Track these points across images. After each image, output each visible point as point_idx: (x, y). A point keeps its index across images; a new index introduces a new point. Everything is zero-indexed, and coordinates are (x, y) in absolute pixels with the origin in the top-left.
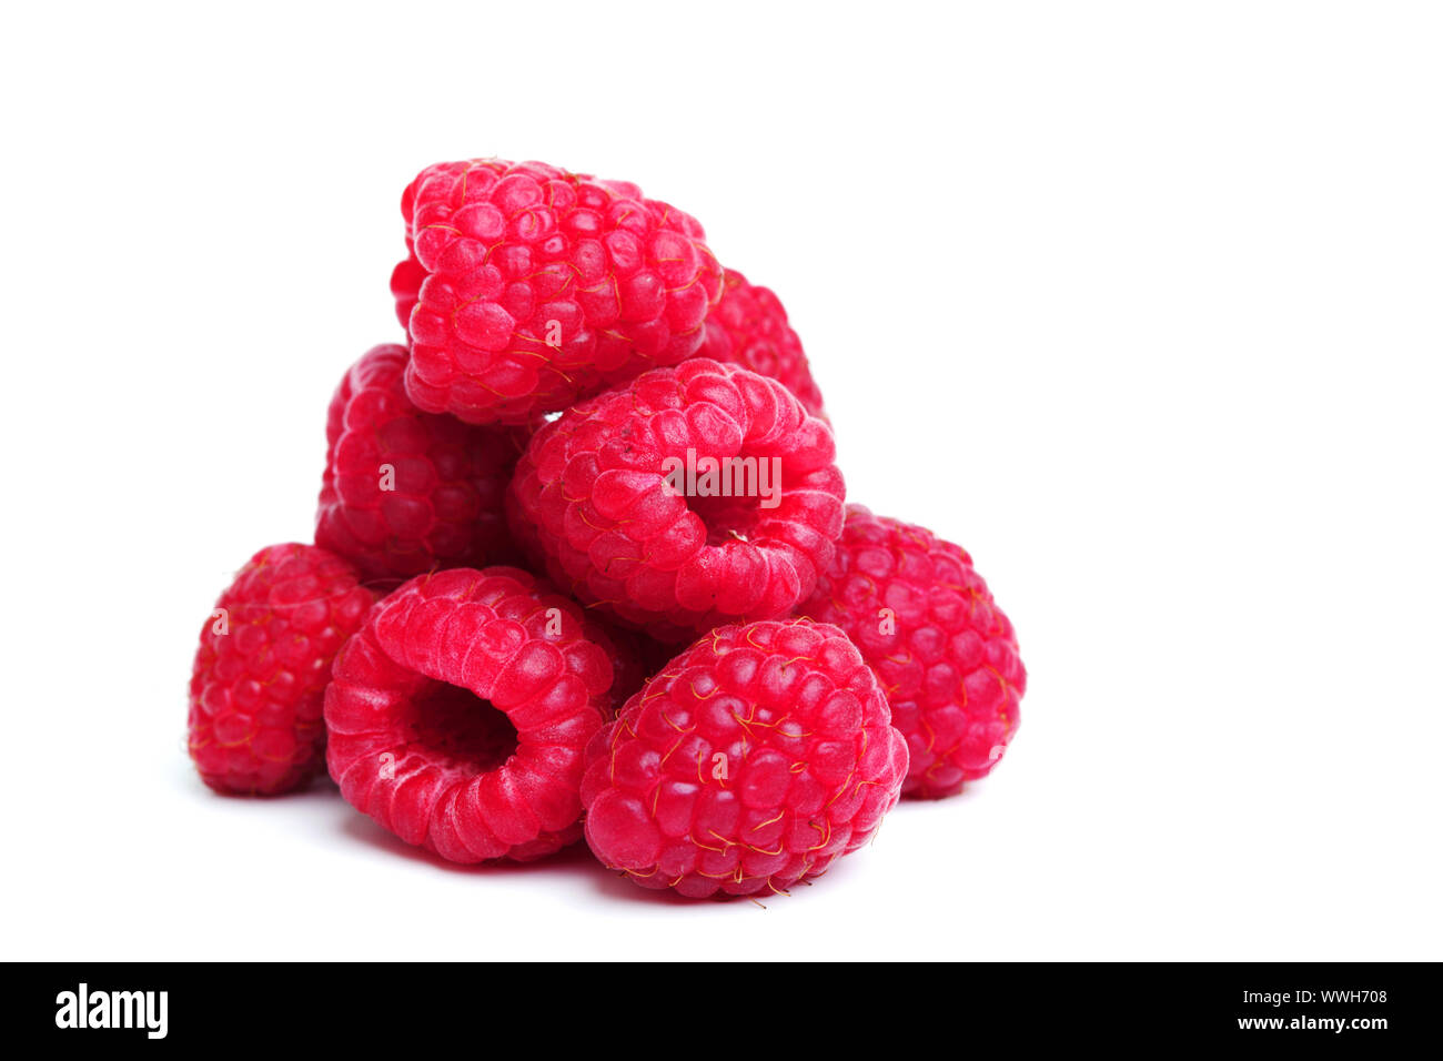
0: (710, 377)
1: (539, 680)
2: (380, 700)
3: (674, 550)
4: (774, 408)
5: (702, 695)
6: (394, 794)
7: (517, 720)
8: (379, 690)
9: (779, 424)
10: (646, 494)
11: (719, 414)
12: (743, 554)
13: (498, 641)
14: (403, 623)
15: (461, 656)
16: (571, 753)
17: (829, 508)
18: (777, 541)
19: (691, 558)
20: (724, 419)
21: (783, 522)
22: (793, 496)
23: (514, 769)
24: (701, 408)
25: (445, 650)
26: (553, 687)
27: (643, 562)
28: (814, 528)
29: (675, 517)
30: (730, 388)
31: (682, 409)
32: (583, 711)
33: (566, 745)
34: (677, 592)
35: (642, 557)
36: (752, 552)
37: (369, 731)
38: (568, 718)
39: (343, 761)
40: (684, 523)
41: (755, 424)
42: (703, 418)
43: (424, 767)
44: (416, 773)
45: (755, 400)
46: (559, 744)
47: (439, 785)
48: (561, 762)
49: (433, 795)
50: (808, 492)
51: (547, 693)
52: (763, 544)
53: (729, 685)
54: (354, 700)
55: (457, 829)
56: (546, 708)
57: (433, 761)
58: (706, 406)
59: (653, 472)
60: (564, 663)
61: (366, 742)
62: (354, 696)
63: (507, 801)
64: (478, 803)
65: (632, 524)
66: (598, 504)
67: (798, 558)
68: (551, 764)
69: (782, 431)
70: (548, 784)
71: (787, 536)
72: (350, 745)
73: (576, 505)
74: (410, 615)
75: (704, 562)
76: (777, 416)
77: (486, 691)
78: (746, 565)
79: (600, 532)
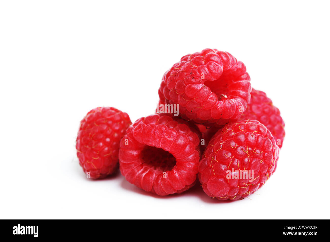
0: (211, 54)
1: (183, 145)
2: (136, 153)
3: (210, 104)
4: (229, 60)
5: (234, 147)
6: (142, 179)
7: (177, 156)
8: (135, 150)
9: (231, 64)
10: (200, 90)
11: (215, 64)
12: (228, 102)
13: (170, 135)
14: (141, 132)
15: (160, 140)
16: (193, 164)
17: (248, 85)
18: (236, 96)
19: (215, 105)
20: (217, 65)
21: (236, 91)
22: (237, 83)
23: (178, 170)
24: (211, 63)
25: (155, 139)
26: (186, 146)
27: (201, 108)
28: (245, 91)
29: (209, 95)
30: (217, 56)
31: (205, 64)
32: (194, 152)
33: (191, 162)
34: (211, 115)
35: (201, 107)
36: (231, 101)
37: (133, 162)
38: (191, 154)
39: (127, 171)
40: (212, 96)
41: (225, 65)
42: (212, 66)
43: (149, 170)
44: (147, 172)
45: (225, 58)
46: (190, 162)
47: (154, 175)
48: (191, 167)
49: (153, 178)
50: (241, 81)
51: (185, 148)
52: (232, 98)
53: (239, 143)
54: (129, 154)
55: (163, 187)
56: (185, 152)
57: (151, 168)
58: (212, 63)
59: (201, 83)
60: (188, 139)
61: (133, 165)
62: (128, 153)
63: (177, 179)
64: (168, 180)
65: (197, 99)
66: (187, 94)
67: (242, 100)
68: (188, 167)
69: (232, 65)
70: (187, 173)
71: (238, 94)
72: (127, 166)
73: (181, 95)
74: (143, 129)
75: (219, 106)
76: (230, 62)
77: (167, 149)
78: (230, 105)
79: (189, 102)
